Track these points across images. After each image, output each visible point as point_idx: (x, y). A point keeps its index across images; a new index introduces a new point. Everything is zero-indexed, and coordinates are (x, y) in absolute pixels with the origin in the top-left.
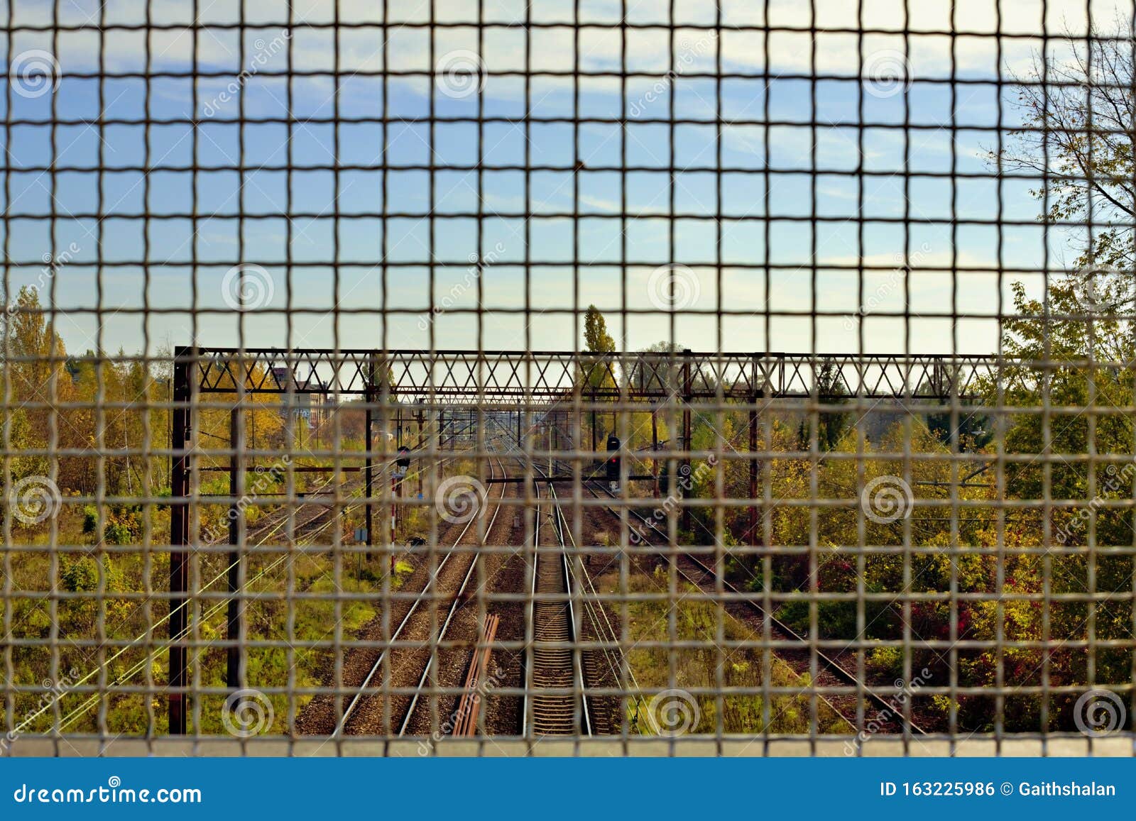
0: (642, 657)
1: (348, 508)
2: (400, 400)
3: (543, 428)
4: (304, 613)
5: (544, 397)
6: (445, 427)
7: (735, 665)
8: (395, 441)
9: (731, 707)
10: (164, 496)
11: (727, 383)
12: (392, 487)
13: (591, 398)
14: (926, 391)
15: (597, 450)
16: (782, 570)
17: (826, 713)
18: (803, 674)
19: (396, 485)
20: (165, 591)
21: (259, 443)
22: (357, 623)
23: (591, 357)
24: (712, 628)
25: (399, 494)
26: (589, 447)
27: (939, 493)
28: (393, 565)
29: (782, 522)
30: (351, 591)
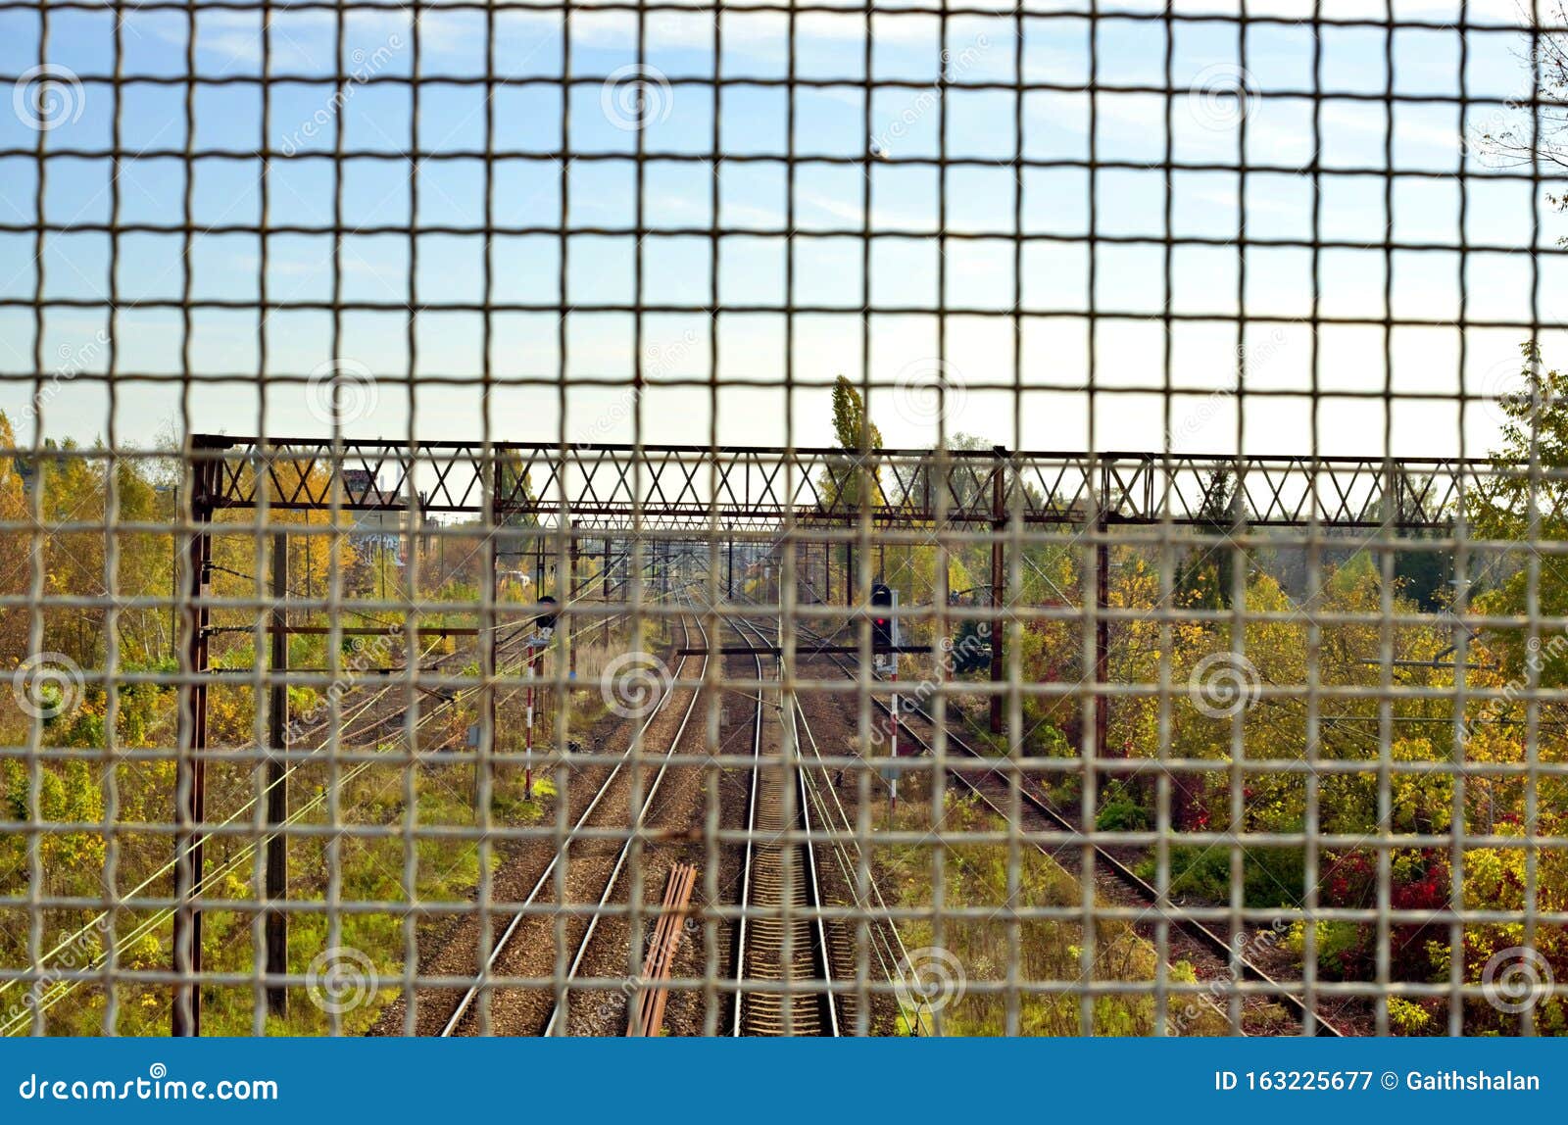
0: (922, 934)
1: (459, 693)
2: (541, 523)
3: (768, 569)
4: (387, 860)
5: (771, 520)
6: (612, 565)
7: (1072, 948)
8: (534, 587)
9: (1064, 1014)
10: (165, 671)
11: (1061, 500)
12: (528, 660)
13: (845, 522)
14: (1376, 515)
15: (854, 604)
16: (1146, 798)
17: (1215, 1026)
18: (1179, 963)
19: (535, 657)
20: (165, 821)
21: (318, 588)
22: (471, 876)
23: (844, 457)
24: (1034, 890)
25: (539, 672)
26: (841, 600)
27: (1397, 678)
28: (528, 785)
29: (1146, 721)
30: (461, 824)
